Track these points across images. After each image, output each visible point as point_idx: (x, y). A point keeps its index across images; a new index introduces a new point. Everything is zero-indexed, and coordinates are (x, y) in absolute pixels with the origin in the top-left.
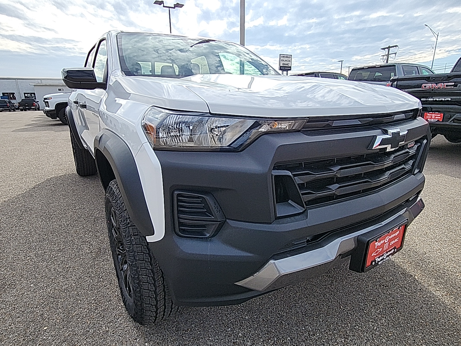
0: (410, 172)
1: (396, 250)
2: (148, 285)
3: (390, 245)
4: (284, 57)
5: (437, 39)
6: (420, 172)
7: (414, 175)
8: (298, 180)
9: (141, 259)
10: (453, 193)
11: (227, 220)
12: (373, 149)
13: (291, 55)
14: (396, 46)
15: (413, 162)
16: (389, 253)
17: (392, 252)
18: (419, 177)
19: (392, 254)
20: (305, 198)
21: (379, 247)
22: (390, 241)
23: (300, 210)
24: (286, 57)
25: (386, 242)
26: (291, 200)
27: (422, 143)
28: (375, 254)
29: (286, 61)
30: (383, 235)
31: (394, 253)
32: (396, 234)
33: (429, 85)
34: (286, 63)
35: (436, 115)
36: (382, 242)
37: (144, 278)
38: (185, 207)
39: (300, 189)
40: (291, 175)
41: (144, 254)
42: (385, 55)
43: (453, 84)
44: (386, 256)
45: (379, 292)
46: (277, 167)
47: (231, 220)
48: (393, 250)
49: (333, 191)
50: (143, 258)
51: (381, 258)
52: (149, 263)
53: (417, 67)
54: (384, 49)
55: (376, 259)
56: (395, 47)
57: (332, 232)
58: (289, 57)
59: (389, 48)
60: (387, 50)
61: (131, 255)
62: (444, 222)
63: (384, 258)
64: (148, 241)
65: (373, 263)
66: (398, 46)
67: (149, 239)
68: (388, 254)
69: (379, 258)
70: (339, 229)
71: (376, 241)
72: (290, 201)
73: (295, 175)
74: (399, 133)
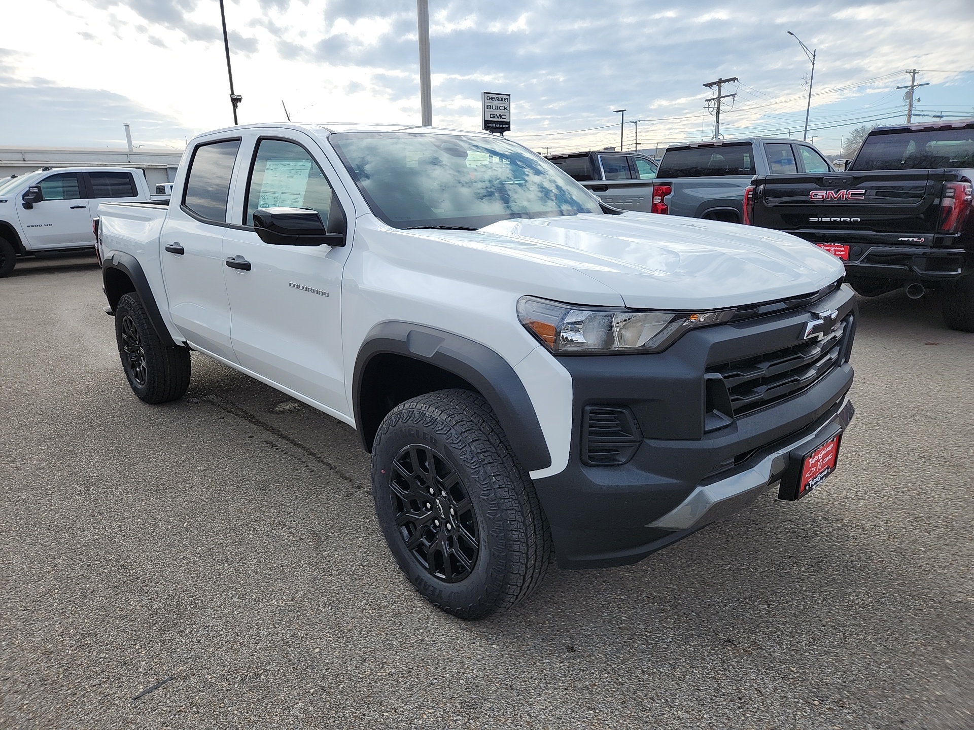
0: (836, 364)
1: (829, 470)
2: (520, 545)
3: (824, 462)
4: (492, 99)
5: (813, 64)
6: (846, 362)
7: (840, 367)
8: (729, 384)
9: (510, 508)
10: (877, 390)
11: (645, 440)
12: (805, 338)
13: (509, 95)
14: (734, 79)
15: (840, 349)
16: (823, 474)
17: (825, 473)
18: (846, 369)
19: (826, 476)
20: (734, 405)
21: (813, 465)
22: (824, 456)
23: (727, 421)
24: (497, 99)
25: (820, 458)
26: (717, 409)
27: (848, 322)
28: (809, 475)
29: (497, 108)
30: (818, 448)
31: (828, 474)
32: (830, 448)
33: (821, 194)
34: (498, 112)
35: (836, 248)
36: (816, 459)
37: (514, 535)
38: (596, 427)
39: (730, 395)
40: (721, 377)
41: (513, 501)
42: (713, 99)
43: (863, 191)
44: (819, 478)
45: (798, 546)
46: (709, 369)
47: (649, 438)
48: (827, 470)
49: (762, 394)
50: (513, 506)
51: (815, 481)
52: (519, 513)
53: (791, 144)
54: (709, 85)
55: (810, 482)
56: (731, 82)
57: (760, 449)
58: (504, 98)
59: (719, 83)
60: (715, 87)
61: (492, 504)
62: (870, 439)
63: (818, 480)
64: (532, 479)
65: (807, 487)
66: (737, 79)
67: (535, 475)
68: (821, 476)
69: (813, 480)
70: (766, 444)
71: (811, 457)
72: (715, 411)
73: (725, 378)
74: (831, 316)
